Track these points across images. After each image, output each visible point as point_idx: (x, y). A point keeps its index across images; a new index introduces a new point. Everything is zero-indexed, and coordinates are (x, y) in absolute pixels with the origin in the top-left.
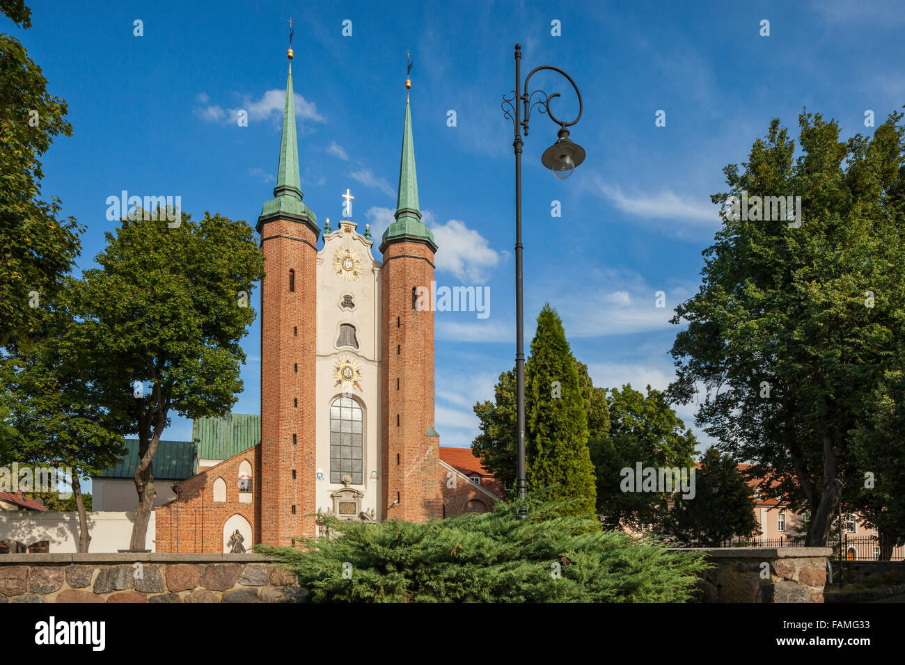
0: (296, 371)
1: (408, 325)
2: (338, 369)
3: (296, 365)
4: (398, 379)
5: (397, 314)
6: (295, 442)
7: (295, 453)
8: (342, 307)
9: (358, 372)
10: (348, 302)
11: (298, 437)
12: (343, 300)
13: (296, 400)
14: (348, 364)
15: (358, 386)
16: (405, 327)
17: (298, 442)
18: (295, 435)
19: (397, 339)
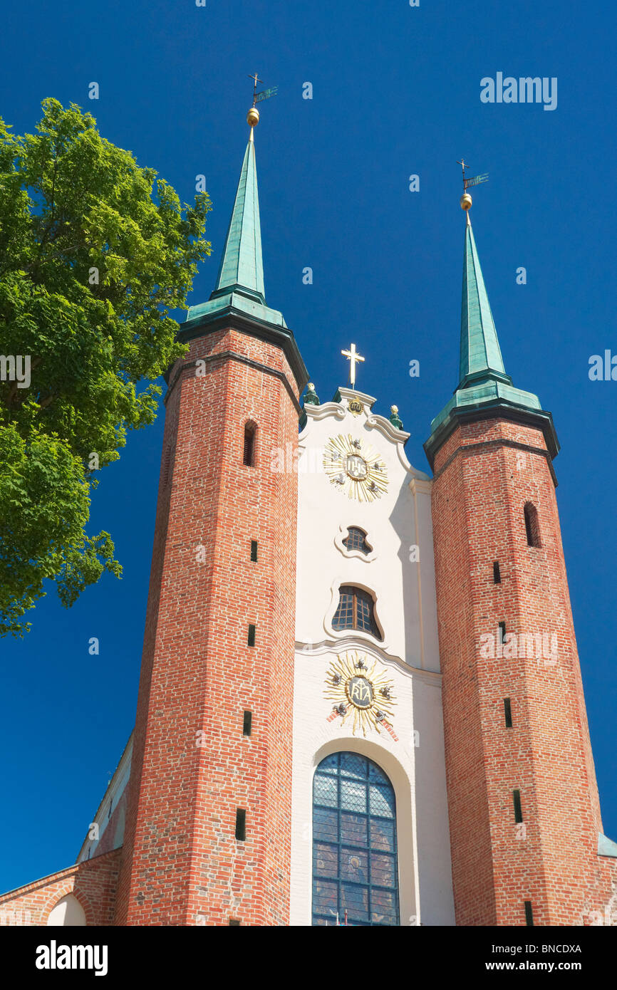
0: (251, 642)
1: (525, 580)
2: (336, 679)
3: (252, 629)
4: (507, 701)
5: (491, 556)
6: (240, 834)
7: (240, 864)
8: (344, 548)
9: (385, 693)
10: (357, 540)
11: (250, 820)
12: (346, 534)
13: (248, 716)
14: (359, 672)
15: (388, 725)
16: (515, 581)
17: (250, 835)
18: (241, 815)
19: (496, 609)
